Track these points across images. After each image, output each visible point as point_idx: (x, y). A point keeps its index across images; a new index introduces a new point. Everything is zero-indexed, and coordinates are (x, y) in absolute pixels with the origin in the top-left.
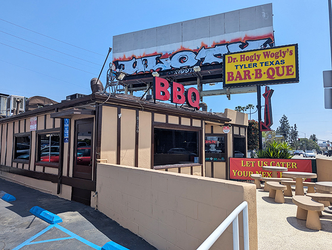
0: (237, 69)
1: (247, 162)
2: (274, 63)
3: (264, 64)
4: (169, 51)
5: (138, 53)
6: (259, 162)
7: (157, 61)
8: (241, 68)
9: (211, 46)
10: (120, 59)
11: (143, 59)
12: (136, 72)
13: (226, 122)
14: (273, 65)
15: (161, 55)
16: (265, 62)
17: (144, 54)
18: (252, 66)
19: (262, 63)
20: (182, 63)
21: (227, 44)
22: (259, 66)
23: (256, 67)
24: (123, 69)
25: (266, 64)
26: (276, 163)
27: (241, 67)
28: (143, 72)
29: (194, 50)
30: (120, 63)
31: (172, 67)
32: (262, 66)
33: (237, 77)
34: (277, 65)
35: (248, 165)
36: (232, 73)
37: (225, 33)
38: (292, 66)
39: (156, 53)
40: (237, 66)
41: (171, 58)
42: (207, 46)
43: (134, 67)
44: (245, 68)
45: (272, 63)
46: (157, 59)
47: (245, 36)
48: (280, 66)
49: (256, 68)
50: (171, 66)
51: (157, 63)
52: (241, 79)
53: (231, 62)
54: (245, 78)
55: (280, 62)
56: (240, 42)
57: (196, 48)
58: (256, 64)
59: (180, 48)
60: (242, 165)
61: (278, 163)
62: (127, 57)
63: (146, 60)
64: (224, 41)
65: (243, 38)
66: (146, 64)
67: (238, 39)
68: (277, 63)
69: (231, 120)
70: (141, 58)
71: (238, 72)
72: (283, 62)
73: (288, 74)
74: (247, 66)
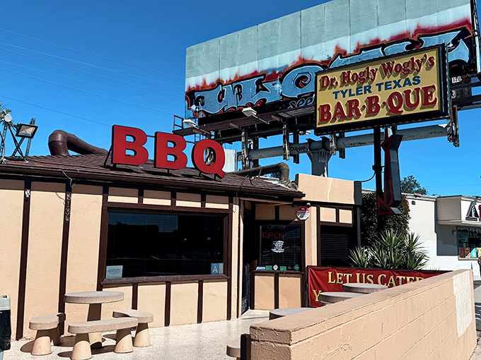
0: (336, 98)
1: (338, 274)
2: (402, 83)
3: (383, 87)
4: (278, 66)
5: (227, 74)
6: (358, 275)
7: (258, 87)
8: (344, 97)
9: (352, 52)
10: (198, 87)
11: (234, 85)
12: (223, 108)
13: (295, 200)
14: (400, 86)
15: (264, 75)
16: (386, 83)
17: (236, 77)
18: (363, 92)
19: (379, 85)
20: (300, 87)
21: (383, 46)
22: (375, 91)
23: (370, 92)
24: (203, 105)
25: (387, 86)
26: (388, 278)
27: (344, 94)
28: (234, 108)
29: (323, 62)
30: (197, 95)
31: (284, 97)
32: (380, 90)
33: (336, 114)
34: (408, 87)
35: (340, 281)
36: (328, 106)
37: (378, 24)
38: (433, 87)
39: (256, 72)
40: (336, 93)
41: (281, 81)
42: (345, 52)
43: (220, 101)
44: (350, 95)
45: (397, 84)
46: (259, 83)
47: (415, 28)
48: (412, 88)
49: (370, 95)
50: (281, 95)
51: (258, 91)
52: (343, 117)
53: (327, 86)
54: (350, 116)
55: (412, 82)
56: (408, 40)
57: (325, 58)
58: (370, 87)
59: (297, 59)
60: (330, 281)
61: (392, 277)
62: (208, 83)
63: (239, 87)
64: (378, 40)
65: (412, 32)
66: (239, 93)
67: (403, 35)
68: (408, 82)
69: (304, 195)
70: (231, 84)
71: (339, 103)
72: (417, 80)
73: (426, 103)
74: (354, 92)
